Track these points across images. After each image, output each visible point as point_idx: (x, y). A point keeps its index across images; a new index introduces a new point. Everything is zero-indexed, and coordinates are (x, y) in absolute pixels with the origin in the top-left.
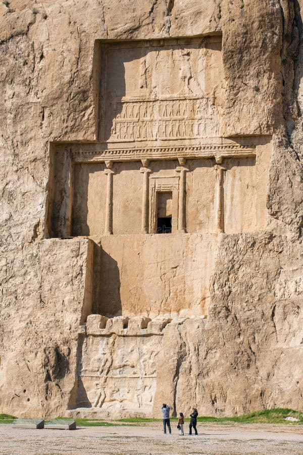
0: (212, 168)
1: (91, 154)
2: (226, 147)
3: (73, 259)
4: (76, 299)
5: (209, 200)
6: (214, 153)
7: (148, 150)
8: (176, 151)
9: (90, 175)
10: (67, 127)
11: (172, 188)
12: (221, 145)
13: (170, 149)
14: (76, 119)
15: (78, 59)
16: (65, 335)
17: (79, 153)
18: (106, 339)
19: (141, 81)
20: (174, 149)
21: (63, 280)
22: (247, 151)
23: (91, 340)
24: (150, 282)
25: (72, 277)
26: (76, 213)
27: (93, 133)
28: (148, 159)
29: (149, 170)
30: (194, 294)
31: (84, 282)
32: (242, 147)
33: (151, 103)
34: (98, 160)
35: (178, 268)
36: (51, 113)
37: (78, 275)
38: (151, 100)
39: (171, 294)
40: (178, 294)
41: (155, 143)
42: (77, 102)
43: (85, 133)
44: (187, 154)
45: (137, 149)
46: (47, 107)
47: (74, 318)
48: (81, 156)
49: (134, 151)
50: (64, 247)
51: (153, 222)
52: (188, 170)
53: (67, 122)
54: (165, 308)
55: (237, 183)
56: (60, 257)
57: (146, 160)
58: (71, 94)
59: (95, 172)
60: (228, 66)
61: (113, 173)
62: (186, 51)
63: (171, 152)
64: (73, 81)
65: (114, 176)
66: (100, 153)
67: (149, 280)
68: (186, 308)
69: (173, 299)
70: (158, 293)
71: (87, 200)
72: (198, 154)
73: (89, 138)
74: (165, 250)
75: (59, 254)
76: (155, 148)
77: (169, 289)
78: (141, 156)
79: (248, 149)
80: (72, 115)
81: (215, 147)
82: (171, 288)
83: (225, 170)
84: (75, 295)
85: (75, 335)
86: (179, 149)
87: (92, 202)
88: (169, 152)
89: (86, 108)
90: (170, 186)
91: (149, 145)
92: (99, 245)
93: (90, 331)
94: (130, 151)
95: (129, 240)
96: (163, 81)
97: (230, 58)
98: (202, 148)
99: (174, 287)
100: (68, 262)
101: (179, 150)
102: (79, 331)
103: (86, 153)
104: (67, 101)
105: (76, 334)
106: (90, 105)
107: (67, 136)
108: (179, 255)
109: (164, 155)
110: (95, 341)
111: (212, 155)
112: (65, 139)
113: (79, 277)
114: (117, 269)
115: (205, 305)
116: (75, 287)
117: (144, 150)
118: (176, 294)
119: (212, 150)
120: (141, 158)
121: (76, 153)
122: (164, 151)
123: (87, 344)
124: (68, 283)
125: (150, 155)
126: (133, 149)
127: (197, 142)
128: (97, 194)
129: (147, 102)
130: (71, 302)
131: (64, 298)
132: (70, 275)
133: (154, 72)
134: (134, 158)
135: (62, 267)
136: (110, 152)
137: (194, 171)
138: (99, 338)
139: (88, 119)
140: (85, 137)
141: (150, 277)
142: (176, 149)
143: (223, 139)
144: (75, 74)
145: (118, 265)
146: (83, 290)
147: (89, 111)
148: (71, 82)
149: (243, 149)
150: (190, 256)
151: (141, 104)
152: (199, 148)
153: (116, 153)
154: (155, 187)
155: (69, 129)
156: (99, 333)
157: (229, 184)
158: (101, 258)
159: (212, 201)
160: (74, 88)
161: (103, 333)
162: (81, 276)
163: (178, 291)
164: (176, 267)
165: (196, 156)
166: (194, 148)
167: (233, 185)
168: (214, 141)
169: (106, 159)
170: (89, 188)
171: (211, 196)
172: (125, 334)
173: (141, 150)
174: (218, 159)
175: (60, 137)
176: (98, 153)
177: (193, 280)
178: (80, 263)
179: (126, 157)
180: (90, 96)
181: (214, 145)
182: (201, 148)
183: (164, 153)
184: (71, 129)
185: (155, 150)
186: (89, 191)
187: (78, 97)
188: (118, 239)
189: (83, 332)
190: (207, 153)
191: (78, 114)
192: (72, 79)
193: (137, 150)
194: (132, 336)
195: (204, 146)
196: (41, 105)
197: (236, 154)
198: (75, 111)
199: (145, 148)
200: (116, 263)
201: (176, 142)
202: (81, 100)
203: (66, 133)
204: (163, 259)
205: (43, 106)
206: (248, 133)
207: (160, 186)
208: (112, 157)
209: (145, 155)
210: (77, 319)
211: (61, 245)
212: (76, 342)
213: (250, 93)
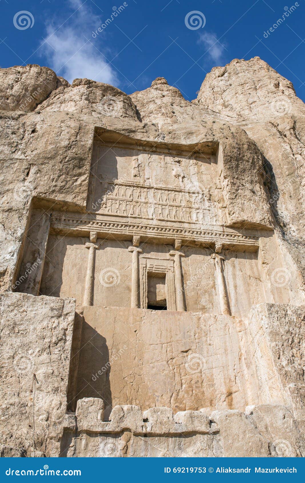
0: (209, 257)
1: (75, 222)
2: (227, 235)
3: (53, 320)
4: (56, 373)
5: (210, 285)
6: (215, 239)
7: (142, 227)
8: (174, 233)
9: (68, 246)
10: (56, 186)
11: (167, 270)
12: (222, 233)
13: (168, 230)
14: (67, 182)
15: (78, 133)
16: (38, 431)
17: (60, 220)
18: (110, 440)
19: (133, 172)
20: (172, 230)
21: (34, 346)
22: (249, 242)
23: (84, 442)
24: (153, 368)
25: (50, 342)
26: (46, 283)
27: (84, 199)
28: (141, 237)
29: (139, 249)
30: (216, 386)
31: (69, 351)
32: (244, 237)
33: (145, 190)
34: (83, 230)
35: (190, 352)
36: (39, 170)
37: (60, 340)
38: (146, 186)
39: (184, 386)
40: (194, 387)
41: (151, 222)
42: (71, 166)
43: (75, 197)
44: (187, 236)
45: (130, 224)
46: (35, 165)
47: (54, 402)
48: (63, 222)
49: (126, 226)
50: (40, 304)
51: (144, 301)
52: (184, 255)
53: (56, 181)
54: (177, 404)
55: (238, 273)
56: (33, 315)
57: (139, 237)
58: (66, 158)
59: (75, 245)
60: (228, 167)
61: (97, 247)
62: (177, 159)
63: (169, 233)
64: (71, 147)
65: (97, 251)
66: (86, 223)
67: (151, 365)
68: (207, 406)
69: (187, 392)
70: (165, 383)
71: (62, 270)
72: (197, 238)
73: (79, 203)
74: (171, 329)
75: (31, 311)
76: (151, 226)
77: (179, 379)
78: (134, 232)
79: (250, 240)
80: (64, 176)
81: (216, 234)
82: (183, 378)
83: (224, 260)
84: (55, 368)
85: (57, 431)
86: (178, 230)
87: (68, 273)
88: (167, 232)
89: (80, 175)
90: (164, 268)
91: (145, 222)
92: (82, 316)
93: (84, 425)
94: (122, 225)
95: (121, 313)
96: (157, 175)
97: (230, 162)
98: (203, 233)
99: (187, 376)
100: (45, 323)
101: (177, 232)
102: (65, 424)
103: (69, 220)
104: (61, 162)
105: (60, 428)
106: (84, 174)
107: (54, 194)
108: (190, 336)
109: (160, 234)
110: (91, 444)
111: (213, 241)
112: (52, 197)
113: (61, 344)
114: (105, 348)
115: (233, 403)
116: (54, 357)
117: (138, 227)
118: (190, 386)
119: (213, 236)
120: (133, 234)
121: (56, 219)
122: (161, 230)
123: (75, 450)
124: (43, 350)
125: (144, 233)
126: (126, 224)
127: (197, 226)
128: (74, 265)
129: (141, 187)
130: (48, 377)
131: (36, 371)
132: (47, 340)
133: (147, 168)
134: (126, 233)
135: (35, 329)
136: (98, 223)
137: (190, 257)
138: (99, 439)
139: (80, 185)
140: (75, 200)
141: (154, 361)
142: (174, 230)
143: (224, 227)
144: (74, 143)
145: (107, 343)
146: (68, 362)
147: (83, 178)
148: (68, 147)
149: (245, 240)
150: (204, 339)
151: (135, 188)
152: (199, 233)
153: (105, 226)
154: (146, 267)
155: (57, 188)
156: (100, 429)
157: (230, 273)
158: (83, 332)
159: (214, 286)
160: (70, 154)
161: (107, 429)
162: (65, 343)
163: (193, 382)
164: (186, 352)
165: (196, 240)
166: (193, 232)
167: (234, 275)
168: (215, 228)
169: (92, 230)
170: (65, 259)
171: (212, 283)
172: (149, 430)
173: (134, 226)
174: (218, 246)
175: (45, 193)
176: (83, 222)
177: (212, 368)
178: (64, 324)
179: (116, 230)
180: (86, 165)
181: (216, 232)
182: (201, 233)
183: (160, 232)
184: (60, 189)
185: (150, 228)
186: (65, 262)
187: (73, 162)
188: (107, 311)
189: (71, 425)
190: (208, 238)
191: (70, 178)
192: (69, 145)
193: (130, 226)
194: (160, 435)
195: (205, 231)
196: (29, 161)
197: (238, 243)
198: (68, 174)
199: (140, 225)
200: (104, 340)
201: (174, 223)
202: (76, 166)
203: (53, 191)
204: (169, 340)
205: (30, 163)
206: (255, 222)
207: (152, 266)
208: (100, 229)
209: (138, 232)
210: (61, 404)
211: (34, 301)
212: (58, 444)
213: (248, 193)
